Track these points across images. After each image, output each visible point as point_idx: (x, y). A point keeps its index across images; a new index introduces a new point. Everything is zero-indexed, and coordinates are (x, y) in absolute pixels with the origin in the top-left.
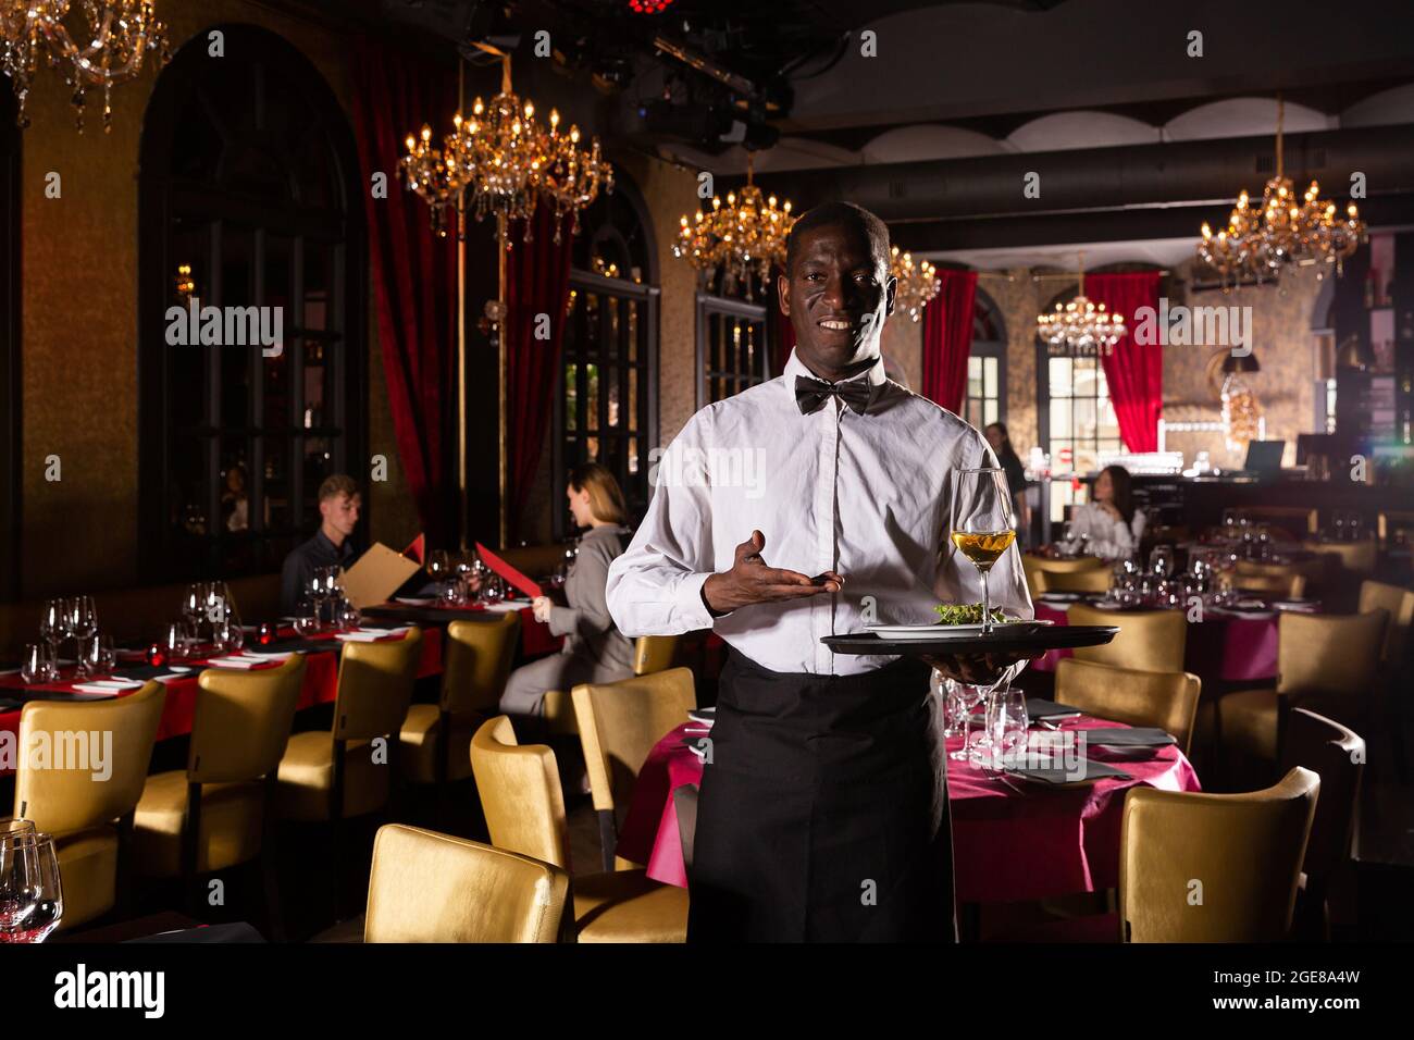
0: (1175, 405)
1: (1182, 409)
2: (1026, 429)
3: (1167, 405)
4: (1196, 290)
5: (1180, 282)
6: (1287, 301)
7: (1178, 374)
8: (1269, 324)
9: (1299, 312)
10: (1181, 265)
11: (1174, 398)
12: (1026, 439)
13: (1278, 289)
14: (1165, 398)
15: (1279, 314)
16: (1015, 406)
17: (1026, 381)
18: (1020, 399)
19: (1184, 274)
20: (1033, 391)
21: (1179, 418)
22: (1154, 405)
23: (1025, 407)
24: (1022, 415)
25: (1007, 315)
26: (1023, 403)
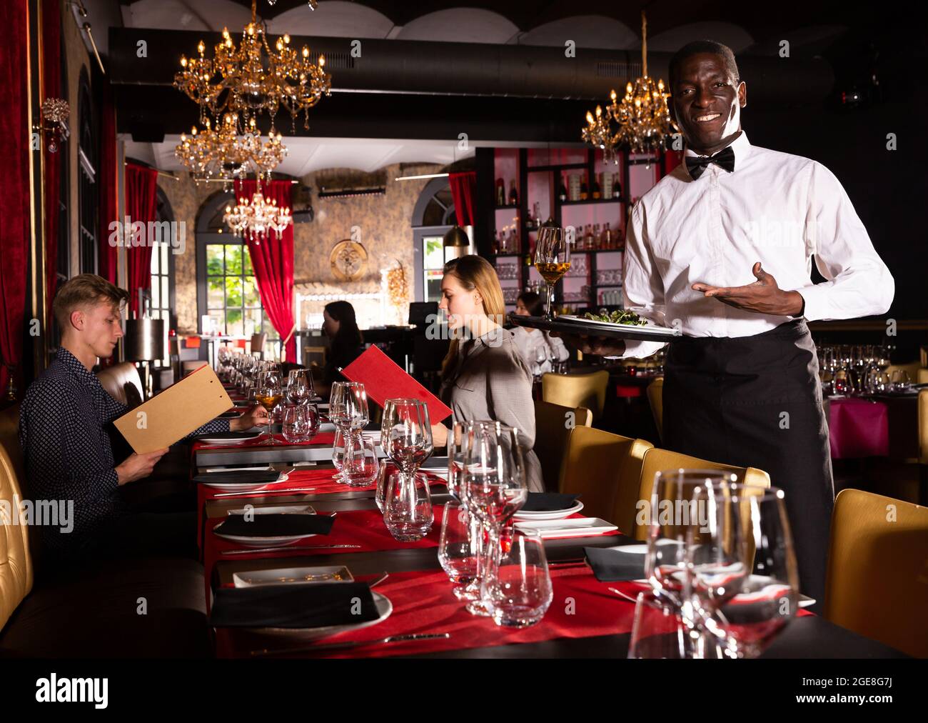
0: (304, 282)
1: (310, 286)
2: (188, 302)
3: (297, 282)
4: (321, 195)
5: (307, 189)
6: (392, 206)
7: (306, 258)
8: (379, 222)
9: (402, 213)
10: (308, 176)
11: (304, 277)
12: (189, 309)
13: (385, 197)
14: (296, 277)
15: (385, 215)
16: (181, 282)
17: (188, 262)
18: (184, 276)
19: (311, 184)
20: (193, 270)
21: (307, 291)
22: (288, 282)
23: (188, 283)
24: (185, 289)
25: (174, 208)
26: (187, 280)
